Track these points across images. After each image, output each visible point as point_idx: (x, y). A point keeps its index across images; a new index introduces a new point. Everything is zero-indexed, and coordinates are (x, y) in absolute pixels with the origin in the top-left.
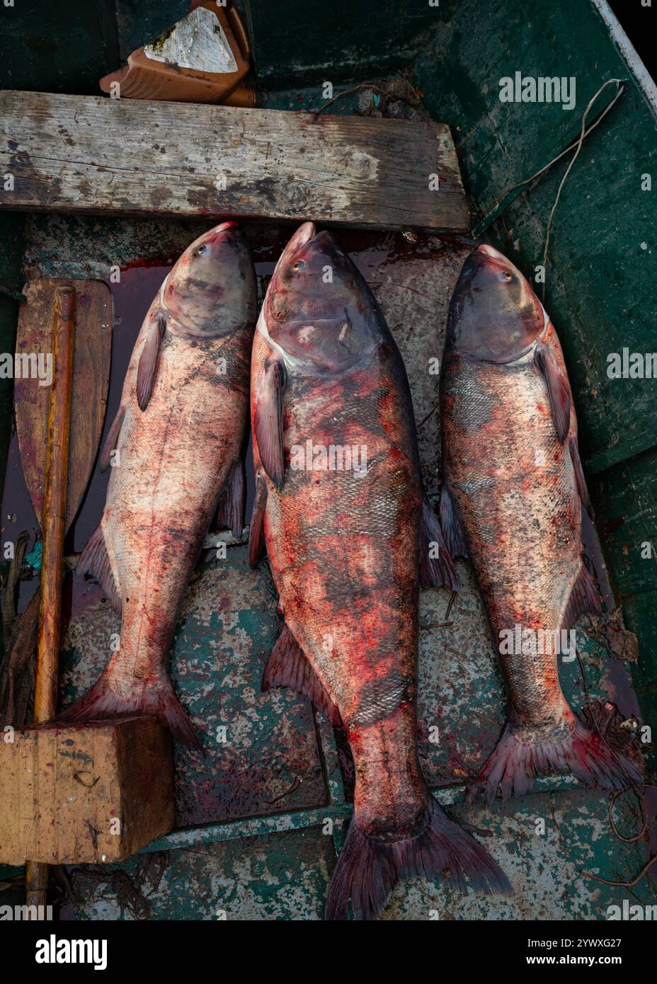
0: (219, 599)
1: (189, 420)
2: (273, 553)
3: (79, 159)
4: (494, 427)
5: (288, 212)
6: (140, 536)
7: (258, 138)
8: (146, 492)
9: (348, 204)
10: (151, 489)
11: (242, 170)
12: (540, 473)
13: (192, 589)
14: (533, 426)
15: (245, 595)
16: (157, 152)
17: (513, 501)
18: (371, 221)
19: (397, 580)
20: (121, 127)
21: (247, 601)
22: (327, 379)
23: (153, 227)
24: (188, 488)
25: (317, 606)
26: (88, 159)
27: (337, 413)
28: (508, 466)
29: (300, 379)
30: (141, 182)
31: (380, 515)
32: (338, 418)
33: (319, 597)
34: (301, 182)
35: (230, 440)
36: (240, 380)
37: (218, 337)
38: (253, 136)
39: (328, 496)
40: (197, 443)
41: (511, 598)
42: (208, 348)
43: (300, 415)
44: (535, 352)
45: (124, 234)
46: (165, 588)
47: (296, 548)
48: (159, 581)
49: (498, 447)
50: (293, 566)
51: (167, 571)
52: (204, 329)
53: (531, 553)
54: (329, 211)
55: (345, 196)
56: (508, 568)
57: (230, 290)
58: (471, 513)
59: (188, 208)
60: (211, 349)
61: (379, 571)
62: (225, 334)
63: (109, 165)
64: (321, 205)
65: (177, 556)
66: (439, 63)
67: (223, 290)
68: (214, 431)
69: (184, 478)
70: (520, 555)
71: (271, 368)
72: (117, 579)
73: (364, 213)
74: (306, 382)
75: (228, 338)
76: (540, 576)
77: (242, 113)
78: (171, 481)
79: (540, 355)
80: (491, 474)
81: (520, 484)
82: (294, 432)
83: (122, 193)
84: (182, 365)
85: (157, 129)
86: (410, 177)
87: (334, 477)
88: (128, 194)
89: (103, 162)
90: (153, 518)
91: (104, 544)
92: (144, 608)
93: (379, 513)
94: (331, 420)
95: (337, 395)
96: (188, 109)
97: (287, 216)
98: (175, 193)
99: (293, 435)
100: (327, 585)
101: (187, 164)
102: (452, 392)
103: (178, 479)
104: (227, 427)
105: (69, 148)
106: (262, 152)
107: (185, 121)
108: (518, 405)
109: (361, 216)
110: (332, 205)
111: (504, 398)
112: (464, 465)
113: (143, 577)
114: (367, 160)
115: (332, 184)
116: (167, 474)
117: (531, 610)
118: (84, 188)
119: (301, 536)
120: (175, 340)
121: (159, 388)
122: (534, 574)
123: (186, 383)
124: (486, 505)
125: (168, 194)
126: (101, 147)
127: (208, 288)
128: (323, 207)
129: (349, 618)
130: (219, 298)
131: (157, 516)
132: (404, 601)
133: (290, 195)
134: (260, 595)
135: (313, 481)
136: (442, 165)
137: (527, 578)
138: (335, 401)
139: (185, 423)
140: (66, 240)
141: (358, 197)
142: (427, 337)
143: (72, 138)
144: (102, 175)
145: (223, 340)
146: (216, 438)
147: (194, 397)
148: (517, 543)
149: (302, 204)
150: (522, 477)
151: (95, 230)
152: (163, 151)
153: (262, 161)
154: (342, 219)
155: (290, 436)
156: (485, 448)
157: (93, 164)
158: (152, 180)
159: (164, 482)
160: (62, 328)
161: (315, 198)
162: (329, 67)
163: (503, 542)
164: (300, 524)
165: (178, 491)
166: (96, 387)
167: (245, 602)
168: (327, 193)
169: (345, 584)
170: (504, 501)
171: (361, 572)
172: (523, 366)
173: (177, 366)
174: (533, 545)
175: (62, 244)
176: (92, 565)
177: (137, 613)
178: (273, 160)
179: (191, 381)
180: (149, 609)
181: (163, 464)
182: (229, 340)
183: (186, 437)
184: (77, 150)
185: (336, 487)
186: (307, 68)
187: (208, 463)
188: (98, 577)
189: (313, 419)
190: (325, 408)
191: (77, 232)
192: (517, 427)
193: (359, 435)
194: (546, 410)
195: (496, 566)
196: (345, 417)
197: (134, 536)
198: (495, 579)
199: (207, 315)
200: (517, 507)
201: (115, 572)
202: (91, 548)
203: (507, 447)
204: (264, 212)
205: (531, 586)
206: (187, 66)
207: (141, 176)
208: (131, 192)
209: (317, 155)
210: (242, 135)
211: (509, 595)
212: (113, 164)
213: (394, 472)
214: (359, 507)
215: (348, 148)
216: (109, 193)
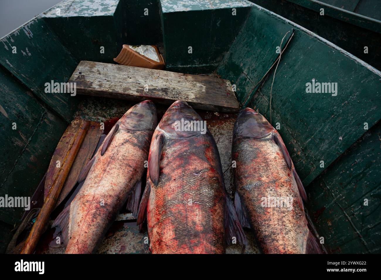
0: (120, 246)
1: (120, 158)
2: (150, 219)
3: (101, 78)
4: (258, 160)
5: (172, 98)
6: (85, 205)
7: (164, 78)
8: (94, 186)
9: (194, 97)
10: (96, 185)
11: (157, 85)
12: (283, 180)
13: (108, 241)
14: (276, 160)
15: (134, 245)
16: (128, 78)
17: (272, 192)
18: (203, 103)
19: (214, 230)
20: (118, 72)
21: (134, 248)
22: (182, 140)
23: (124, 109)
24: (113, 186)
25: (170, 243)
26: (104, 78)
27: (186, 151)
28: (267, 176)
29: (170, 140)
30: (121, 85)
31: (205, 195)
32: (186, 153)
33: (171, 237)
34: (177, 90)
35: (137, 170)
36: (146, 147)
37: (139, 130)
38: (162, 77)
39: (179, 185)
40: (122, 167)
41: (277, 243)
42: (134, 133)
43: (169, 153)
44: (272, 135)
45: (113, 110)
46: (91, 231)
47: (161, 212)
48: (88, 227)
49: (262, 168)
50: (159, 223)
51: (94, 223)
52: (134, 127)
53: (284, 219)
54: (187, 99)
55: (193, 95)
56: (273, 226)
57: (146, 116)
58: (251, 200)
59: (135, 93)
60: (135, 134)
61: (204, 223)
62: (142, 130)
63: (111, 80)
64: (184, 97)
65: (101, 216)
66: (226, 65)
67: (144, 116)
68: (130, 164)
69: (112, 181)
70: (278, 219)
71: (159, 137)
72: (70, 228)
73: (200, 100)
74: (173, 141)
75: (143, 131)
76: (290, 232)
77: (159, 71)
78: (106, 181)
79: (274, 136)
80: (259, 180)
81: (274, 184)
82: (165, 160)
83: (113, 88)
84: (122, 139)
85: (130, 73)
86: (217, 92)
87: (183, 177)
88: (115, 88)
89: (109, 79)
90: (94, 197)
91: (69, 212)
92: (78, 242)
93: (205, 194)
94: (183, 154)
95: (186, 145)
96: (141, 69)
97: (172, 99)
98: (132, 89)
99: (165, 161)
100: (176, 231)
101: (138, 82)
102: (238, 151)
103: (109, 181)
104: (137, 164)
105: (99, 75)
106: (165, 81)
107: (140, 72)
108: (268, 152)
109: (199, 101)
110: (189, 97)
111: (262, 149)
112: (245, 177)
113: (81, 225)
114: (201, 86)
115: (189, 91)
116: (105, 179)
117: (288, 250)
118: (100, 86)
119: (164, 206)
120: (121, 131)
121: (110, 147)
122: (287, 230)
123: (122, 145)
124: (258, 194)
125: (130, 89)
126: (109, 76)
127: (138, 115)
128: (185, 97)
129: (187, 250)
130: (142, 118)
131: (96, 196)
132: (218, 242)
133: (173, 93)
134: (142, 246)
135: (172, 179)
136: (228, 90)
137: (284, 232)
138: (185, 147)
139: (118, 159)
140: (92, 110)
141: (198, 96)
142: (225, 143)
143: (101, 73)
144: (108, 83)
145: (141, 132)
146: (131, 167)
147: (124, 150)
148: (276, 213)
149: (177, 96)
150: (275, 181)
151: (103, 108)
152: (131, 78)
153: (165, 83)
154: (192, 101)
155: (164, 162)
156: (255, 169)
157: (106, 80)
158: (125, 85)
159: (103, 182)
160: (80, 131)
161: (182, 95)
162: (190, 67)
163: (269, 213)
164: (164, 200)
165: (108, 186)
166: (88, 154)
167: (133, 249)
168: (187, 94)
169: (185, 230)
170: (267, 192)
171: (194, 223)
172: (268, 140)
173: (120, 138)
174: (284, 215)
175: (90, 111)
176: (61, 223)
177: (73, 245)
178: (168, 84)
179: (124, 144)
180: (80, 242)
181: (105, 175)
182: (143, 132)
183: (117, 165)
184: (101, 76)
185: (184, 181)
186: (182, 66)
187: (125, 176)
188: (62, 228)
189: (175, 154)
190: (180, 149)
191: (97, 108)
192: (269, 160)
193: (196, 160)
194: (281, 155)
195: (267, 226)
196: (190, 153)
197: (83, 205)
198: (267, 233)
199: (136, 123)
200: (274, 195)
201: (70, 225)
202: (63, 214)
203: (265, 168)
204: (163, 97)
205: (286, 236)
206: (143, 54)
207: (121, 84)
208: (116, 87)
209: (184, 84)
210: (159, 77)
211: (275, 241)
212: (112, 80)
213: (213, 178)
214: (195, 190)
215: (195, 83)
216: (109, 87)
